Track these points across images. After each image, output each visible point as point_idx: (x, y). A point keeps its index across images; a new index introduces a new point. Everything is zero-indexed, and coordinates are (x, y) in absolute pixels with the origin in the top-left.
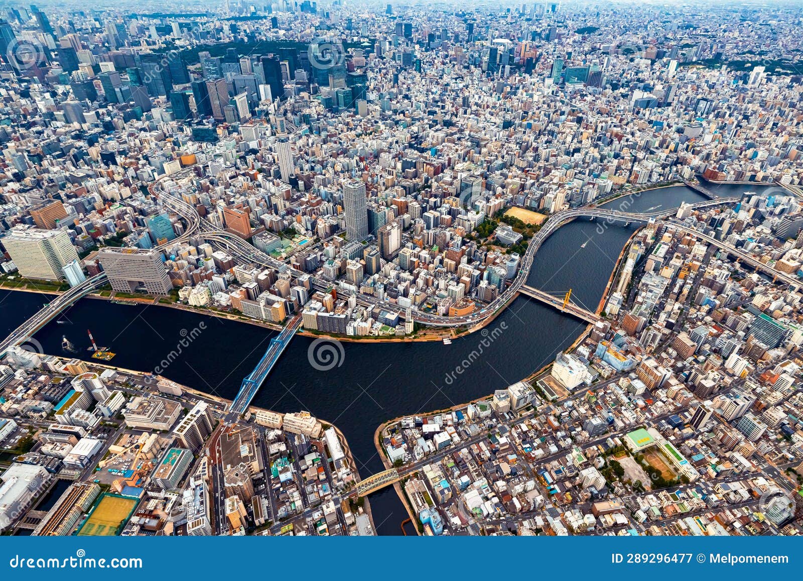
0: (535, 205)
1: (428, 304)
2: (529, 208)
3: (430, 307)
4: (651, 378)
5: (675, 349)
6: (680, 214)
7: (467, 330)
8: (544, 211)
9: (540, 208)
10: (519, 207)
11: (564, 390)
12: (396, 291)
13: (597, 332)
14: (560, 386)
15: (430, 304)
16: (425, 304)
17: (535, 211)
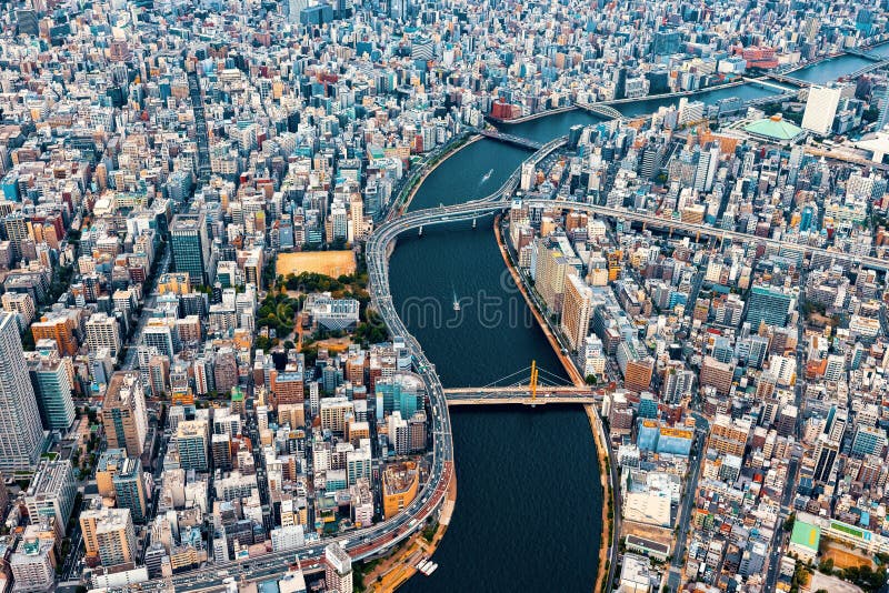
0: (316, 237)
1: (323, 515)
2: (309, 247)
3: (332, 519)
4: (735, 442)
5: (712, 385)
6: (526, 184)
7: (438, 525)
8: (340, 244)
9: (329, 240)
10: (288, 251)
11: (661, 532)
12: (248, 526)
13: (622, 411)
14: (650, 530)
15: (328, 514)
16: (318, 520)
17: (324, 249)
